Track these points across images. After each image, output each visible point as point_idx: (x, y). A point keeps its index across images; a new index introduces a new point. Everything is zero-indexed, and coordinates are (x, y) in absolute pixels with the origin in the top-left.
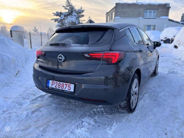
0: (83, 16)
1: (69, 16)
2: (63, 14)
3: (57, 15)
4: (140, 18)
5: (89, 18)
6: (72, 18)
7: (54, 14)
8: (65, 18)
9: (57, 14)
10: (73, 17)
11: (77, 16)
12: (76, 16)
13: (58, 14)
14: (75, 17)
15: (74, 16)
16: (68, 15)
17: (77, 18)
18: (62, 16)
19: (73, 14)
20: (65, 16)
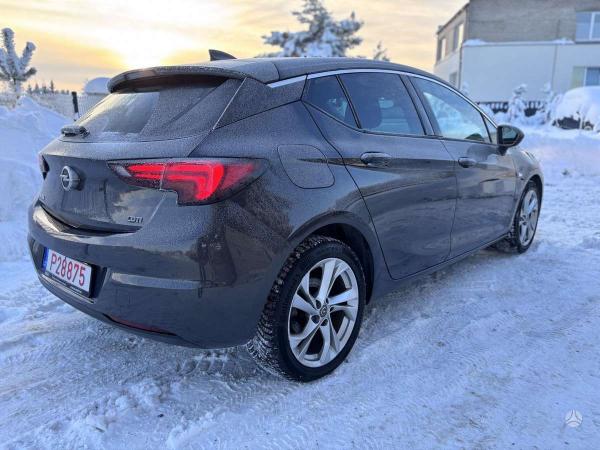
0: (356, 42)
1: (310, 45)
2: (292, 38)
3: (275, 42)
4: (558, 42)
5: (379, 47)
6: (320, 49)
7: (264, 40)
8: (299, 51)
9: (275, 38)
10: (324, 45)
11: (338, 43)
12: (334, 44)
13: (278, 38)
14: (328, 45)
15: (328, 42)
16: (307, 40)
17: (336, 49)
18: (287, 45)
19: (324, 38)
20: (298, 44)
